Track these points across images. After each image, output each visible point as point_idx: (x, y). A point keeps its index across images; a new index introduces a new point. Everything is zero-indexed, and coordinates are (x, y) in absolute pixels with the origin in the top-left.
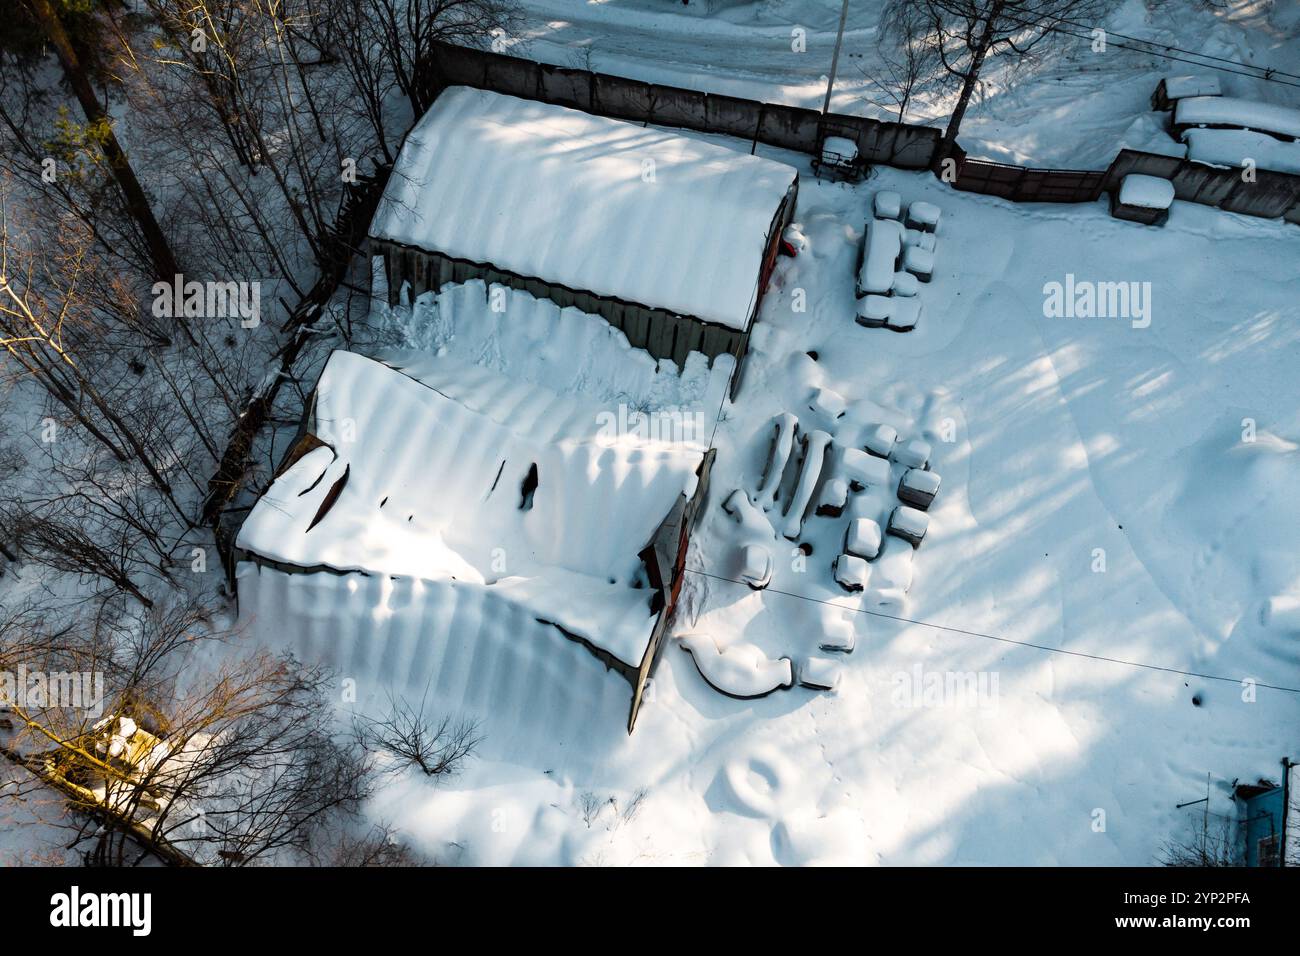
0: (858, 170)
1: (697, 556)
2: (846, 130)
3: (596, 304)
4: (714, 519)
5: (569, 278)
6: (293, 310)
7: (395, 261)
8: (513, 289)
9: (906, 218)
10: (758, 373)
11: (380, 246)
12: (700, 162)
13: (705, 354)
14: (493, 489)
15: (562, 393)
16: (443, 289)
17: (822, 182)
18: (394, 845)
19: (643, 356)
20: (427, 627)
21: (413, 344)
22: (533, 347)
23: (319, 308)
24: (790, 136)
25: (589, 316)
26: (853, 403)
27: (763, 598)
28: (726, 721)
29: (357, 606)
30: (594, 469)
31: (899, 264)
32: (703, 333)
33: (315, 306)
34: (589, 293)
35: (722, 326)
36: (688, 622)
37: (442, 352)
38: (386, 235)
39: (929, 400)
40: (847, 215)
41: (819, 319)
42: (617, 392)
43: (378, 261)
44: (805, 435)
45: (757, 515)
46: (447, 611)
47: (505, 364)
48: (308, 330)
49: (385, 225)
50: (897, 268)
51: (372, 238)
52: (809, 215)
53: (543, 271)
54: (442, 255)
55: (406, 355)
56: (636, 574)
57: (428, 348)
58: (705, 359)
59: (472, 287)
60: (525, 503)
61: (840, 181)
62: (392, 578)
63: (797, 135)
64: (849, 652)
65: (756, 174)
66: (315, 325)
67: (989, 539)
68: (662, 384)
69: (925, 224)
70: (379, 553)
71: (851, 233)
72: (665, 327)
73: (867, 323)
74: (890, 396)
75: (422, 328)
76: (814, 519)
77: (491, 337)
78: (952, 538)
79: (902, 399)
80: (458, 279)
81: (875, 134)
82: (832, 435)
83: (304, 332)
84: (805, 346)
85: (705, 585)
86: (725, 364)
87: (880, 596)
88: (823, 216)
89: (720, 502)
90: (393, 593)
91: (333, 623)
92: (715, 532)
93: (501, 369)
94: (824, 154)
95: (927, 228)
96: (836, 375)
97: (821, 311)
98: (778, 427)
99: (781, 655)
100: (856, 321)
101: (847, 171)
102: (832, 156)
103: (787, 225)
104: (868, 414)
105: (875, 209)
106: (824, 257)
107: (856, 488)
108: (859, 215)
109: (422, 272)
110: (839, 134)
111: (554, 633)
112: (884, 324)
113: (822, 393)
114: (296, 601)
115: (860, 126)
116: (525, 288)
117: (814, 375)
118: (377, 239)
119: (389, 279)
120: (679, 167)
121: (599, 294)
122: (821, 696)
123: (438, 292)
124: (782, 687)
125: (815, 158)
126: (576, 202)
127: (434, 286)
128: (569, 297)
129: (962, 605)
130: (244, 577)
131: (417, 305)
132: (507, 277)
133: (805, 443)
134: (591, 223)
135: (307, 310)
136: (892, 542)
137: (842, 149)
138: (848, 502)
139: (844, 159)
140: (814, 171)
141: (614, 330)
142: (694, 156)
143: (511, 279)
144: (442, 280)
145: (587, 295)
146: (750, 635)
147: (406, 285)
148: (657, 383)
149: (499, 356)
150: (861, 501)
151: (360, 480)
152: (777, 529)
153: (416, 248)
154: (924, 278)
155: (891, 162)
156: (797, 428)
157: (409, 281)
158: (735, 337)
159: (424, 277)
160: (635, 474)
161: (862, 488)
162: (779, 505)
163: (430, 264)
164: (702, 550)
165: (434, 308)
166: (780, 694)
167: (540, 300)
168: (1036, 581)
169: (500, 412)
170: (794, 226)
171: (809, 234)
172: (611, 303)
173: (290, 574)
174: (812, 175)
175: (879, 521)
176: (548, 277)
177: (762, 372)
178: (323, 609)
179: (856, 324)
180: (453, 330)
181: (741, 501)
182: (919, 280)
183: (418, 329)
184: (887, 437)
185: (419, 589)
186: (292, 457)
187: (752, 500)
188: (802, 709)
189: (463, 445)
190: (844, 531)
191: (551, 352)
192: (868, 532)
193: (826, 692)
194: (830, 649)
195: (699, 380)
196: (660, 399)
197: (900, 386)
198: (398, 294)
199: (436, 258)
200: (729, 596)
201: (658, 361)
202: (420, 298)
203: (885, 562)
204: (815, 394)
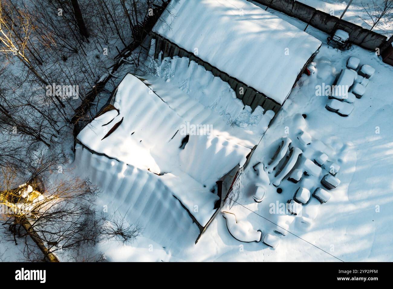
0: (346, 45)
1: (238, 183)
2: (347, 28)
3: (228, 78)
4: (249, 171)
5: (220, 66)
6: (120, 51)
7: (159, 43)
8: (199, 65)
9: (359, 71)
10: (282, 119)
11: (155, 36)
12: (284, 31)
13: (264, 108)
14: (172, 139)
15: (206, 108)
16: (174, 57)
17: (330, 47)
18: (104, 259)
19: (240, 103)
20: (135, 185)
21: (159, 75)
22: (201, 87)
23: (130, 52)
24: (323, 25)
25: (224, 82)
26: (314, 140)
27: (258, 206)
28: (232, 247)
29: (113, 171)
30: (209, 144)
31: (351, 89)
32: (265, 101)
33: (129, 52)
34: (226, 74)
35: (273, 100)
36: (228, 207)
37: (168, 81)
38: (158, 33)
39: (345, 147)
40: (335, 63)
41: (311, 103)
42: (226, 113)
43: (153, 41)
44: (293, 148)
45: (265, 175)
46: (143, 182)
47: (189, 91)
48: (124, 60)
49: (158, 29)
50: (349, 91)
51: (152, 32)
52: (320, 60)
53: (211, 61)
54: (176, 45)
55: (155, 78)
56: (214, 187)
57: (164, 78)
58: (263, 110)
59: (184, 60)
60: (182, 147)
61: (337, 48)
62: (127, 165)
63: (325, 25)
64: (284, 235)
65: (305, 41)
66: (127, 58)
67: (351, 208)
68: (244, 114)
69: (366, 75)
70: (125, 154)
71: (334, 71)
72: (251, 94)
73: (329, 109)
74: (329, 141)
75: (163, 70)
76: (286, 181)
77: (187, 80)
78: (336, 203)
79: (334, 143)
80: (180, 56)
81: (359, 32)
82: (303, 151)
83: (122, 60)
84: (302, 112)
85: (238, 195)
86: (270, 114)
87: (302, 219)
88: (325, 62)
89: (253, 165)
90: (126, 170)
91: (104, 174)
92: (248, 176)
93: (187, 92)
94: (334, 36)
95: (366, 76)
96: (311, 127)
97: (313, 100)
98: (283, 142)
99: (258, 229)
100: (326, 107)
101: (341, 45)
102: (338, 38)
103: (310, 62)
104: (319, 147)
105: (347, 63)
106: (321, 78)
107: (306, 174)
108: (340, 65)
109: (168, 49)
110: (343, 29)
111: (178, 203)
112: (336, 111)
113: (304, 134)
114: (93, 163)
115: (353, 28)
116: (203, 65)
117: (303, 124)
118: (155, 33)
119: (156, 49)
120: (275, 32)
121: (230, 76)
122: (269, 249)
123: (172, 58)
124: (256, 241)
125: (330, 36)
126: (231, 37)
127: (171, 56)
128: (219, 73)
129: (333, 230)
130: (78, 149)
131: (163, 61)
132: (197, 59)
133: (291, 151)
134: (235, 46)
135: (125, 53)
136: (313, 200)
137: (342, 35)
138: (301, 179)
139: (342, 40)
140: (328, 42)
141: (232, 90)
142: (282, 28)
143: (199, 60)
144: (174, 54)
145: (225, 75)
146: (249, 219)
147: (161, 53)
148: (242, 113)
149: (188, 87)
150: (307, 181)
151: (126, 124)
152: (271, 181)
153: (168, 40)
154: (358, 97)
155: (361, 45)
156: (290, 144)
157: (163, 51)
158: (277, 105)
159: (168, 51)
160: (223, 150)
161: (308, 175)
162: (275, 172)
163: (172, 47)
164: (241, 183)
165: (169, 63)
166: (255, 244)
167: (207, 71)
168: (365, 230)
169: (181, 112)
170: (313, 63)
171: (317, 68)
172: (233, 80)
173: (93, 154)
174: (327, 43)
175: (311, 191)
176: (212, 64)
177: (283, 118)
178: (101, 168)
179: (325, 109)
180: (174, 74)
181: (261, 167)
182: (356, 97)
183: (162, 69)
184: (324, 159)
185: (135, 171)
186: (103, 111)
187: (265, 168)
188: (260, 251)
189: (165, 121)
190: (296, 190)
191: (207, 91)
192: (305, 194)
193: (271, 248)
194: (278, 233)
195: (258, 117)
196: (242, 119)
197: (335, 138)
198: (158, 55)
199: (174, 46)
200: (246, 201)
201: (245, 105)
202: (165, 59)
203: (308, 207)
204: (301, 133)
